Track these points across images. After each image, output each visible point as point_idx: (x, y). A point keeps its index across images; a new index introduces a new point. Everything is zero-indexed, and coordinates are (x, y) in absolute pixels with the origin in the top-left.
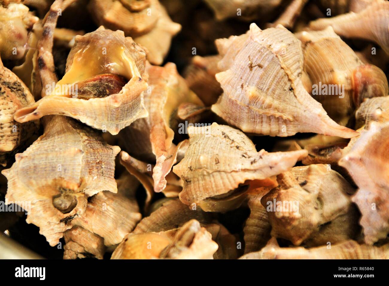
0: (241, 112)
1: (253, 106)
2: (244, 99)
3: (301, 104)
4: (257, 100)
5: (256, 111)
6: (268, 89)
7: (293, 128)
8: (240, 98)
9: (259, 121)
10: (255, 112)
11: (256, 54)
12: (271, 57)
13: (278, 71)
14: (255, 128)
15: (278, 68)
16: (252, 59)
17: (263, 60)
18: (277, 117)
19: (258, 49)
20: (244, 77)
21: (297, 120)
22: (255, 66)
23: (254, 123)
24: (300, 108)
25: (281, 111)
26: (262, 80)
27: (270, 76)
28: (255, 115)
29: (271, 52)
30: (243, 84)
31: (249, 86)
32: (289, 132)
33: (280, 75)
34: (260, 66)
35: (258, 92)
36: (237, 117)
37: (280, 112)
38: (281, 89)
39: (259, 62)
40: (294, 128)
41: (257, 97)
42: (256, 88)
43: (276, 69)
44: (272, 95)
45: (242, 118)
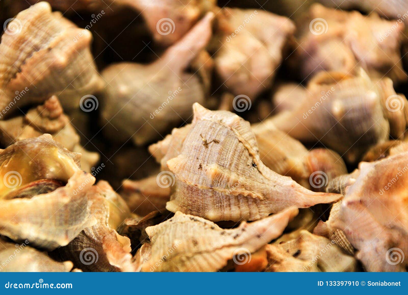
0: (204, 199)
1: (217, 188)
2: (206, 180)
3: (269, 180)
4: (221, 179)
5: (222, 192)
6: (230, 165)
7: (264, 208)
8: (201, 181)
9: (227, 205)
10: (220, 193)
11: (209, 131)
12: (225, 131)
13: (236, 145)
14: (224, 213)
15: (236, 141)
16: (205, 136)
17: (217, 135)
18: (246, 195)
19: (209, 125)
20: (201, 156)
21: (267, 199)
22: (211, 142)
23: (221, 208)
24: (268, 184)
25: (248, 188)
26: (222, 155)
27: (229, 150)
28: (221, 198)
29: (224, 126)
30: (201, 164)
31: (208, 165)
32: (261, 214)
33: (240, 149)
34: (216, 142)
35: (220, 169)
36: (199, 206)
37: (248, 190)
38: (244, 164)
39: (213, 138)
40: (266, 208)
41: (220, 175)
42: (217, 165)
43: (233, 143)
44: (236, 171)
45: (205, 205)
